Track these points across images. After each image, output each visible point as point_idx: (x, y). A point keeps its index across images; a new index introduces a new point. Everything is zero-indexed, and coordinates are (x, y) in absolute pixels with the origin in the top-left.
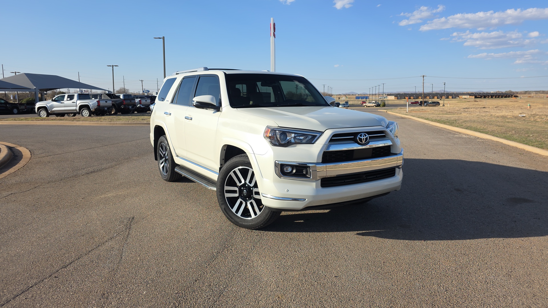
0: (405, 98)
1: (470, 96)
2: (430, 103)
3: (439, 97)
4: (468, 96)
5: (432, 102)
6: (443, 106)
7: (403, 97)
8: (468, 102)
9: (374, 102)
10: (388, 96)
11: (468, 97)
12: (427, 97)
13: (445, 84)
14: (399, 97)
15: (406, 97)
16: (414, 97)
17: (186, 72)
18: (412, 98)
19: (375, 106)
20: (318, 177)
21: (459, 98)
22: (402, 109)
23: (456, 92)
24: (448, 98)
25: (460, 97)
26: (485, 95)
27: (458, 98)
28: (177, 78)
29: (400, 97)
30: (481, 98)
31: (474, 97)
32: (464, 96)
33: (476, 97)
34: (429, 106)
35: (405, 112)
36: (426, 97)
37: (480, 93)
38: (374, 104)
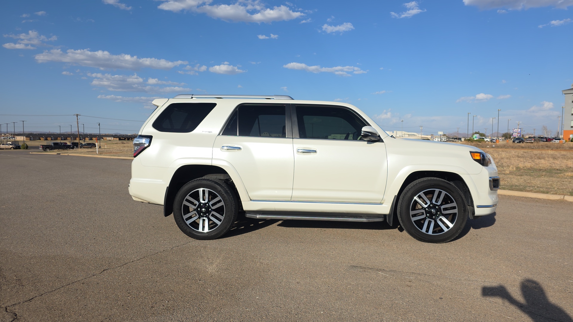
0: (40, 139)
1: (114, 138)
2: (85, 145)
3: (82, 138)
4: (112, 138)
5: (87, 144)
6: (99, 148)
7: (38, 138)
8: (116, 144)
9: (11, 143)
10: (16, 137)
11: (112, 139)
12: (68, 138)
13: (99, 125)
14: (32, 138)
15: (41, 138)
16: (51, 137)
18: (48, 138)
19: (12, 149)
21: (104, 140)
24: (92, 140)
25: (104, 139)
26: (128, 137)
27: (103, 140)
29: (33, 137)
30: (125, 140)
31: (118, 139)
32: (108, 138)
33: (120, 139)
34: (84, 148)
37: (124, 136)
38: (11, 146)
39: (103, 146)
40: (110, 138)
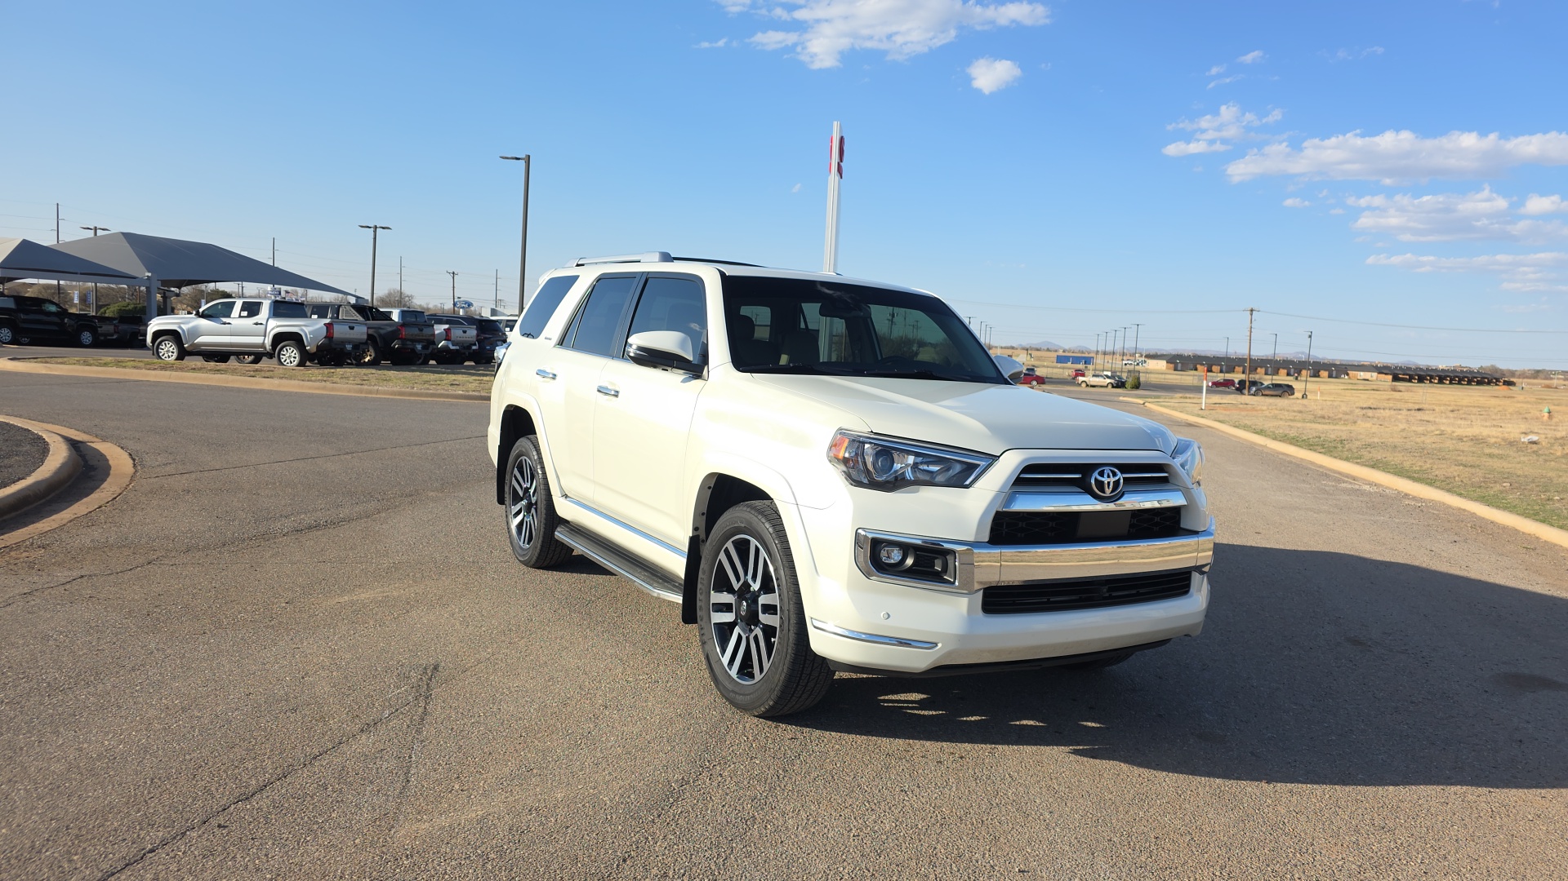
0: (1196, 369)
1: (1380, 375)
2: (1268, 387)
3: (1292, 371)
4: (1375, 374)
5: (1273, 384)
6: (1303, 397)
7: (1191, 366)
8: (1373, 392)
9: (1109, 374)
10: (1148, 361)
11: (1374, 378)
12: (1259, 369)
13: (1310, 337)
14: (1180, 365)
15: (1198, 366)
16: (1221, 366)
17: (606, 263)
18: (1215, 368)
19: (1110, 386)
20: (978, 582)
21: (1350, 378)
22: (1186, 398)
23: (1341, 360)
24: (1319, 376)
25: (1351, 375)
26: (1422, 373)
27: (1346, 377)
28: (578, 276)
29: (1182, 364)
30: (1410, 380)
31: (1390, 377)
32: (1362, 373)
33: (1396, 378)
34: (1263, 395)
35: (1197, 408)
36: (1256, 369)
37: (1409, 369)
38: (1108, 381)
39: (1311, 392)
40: (1367, 375)
